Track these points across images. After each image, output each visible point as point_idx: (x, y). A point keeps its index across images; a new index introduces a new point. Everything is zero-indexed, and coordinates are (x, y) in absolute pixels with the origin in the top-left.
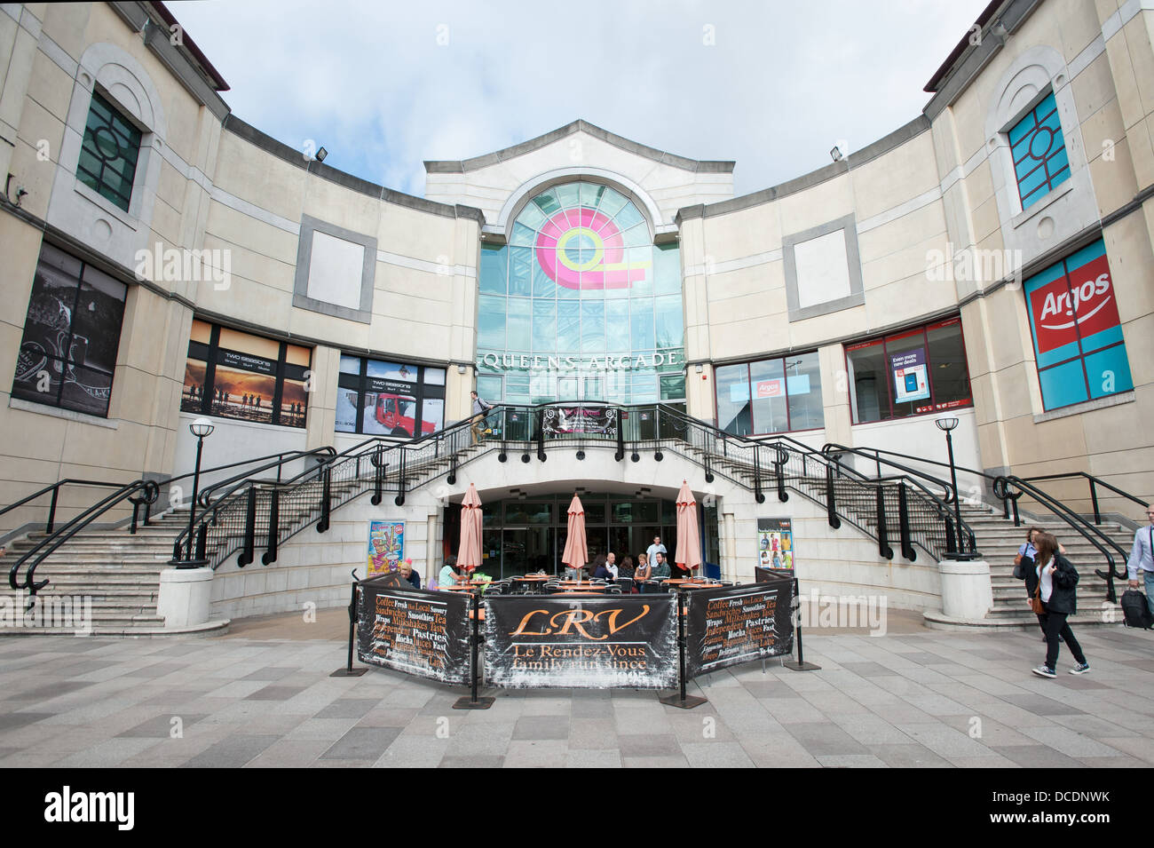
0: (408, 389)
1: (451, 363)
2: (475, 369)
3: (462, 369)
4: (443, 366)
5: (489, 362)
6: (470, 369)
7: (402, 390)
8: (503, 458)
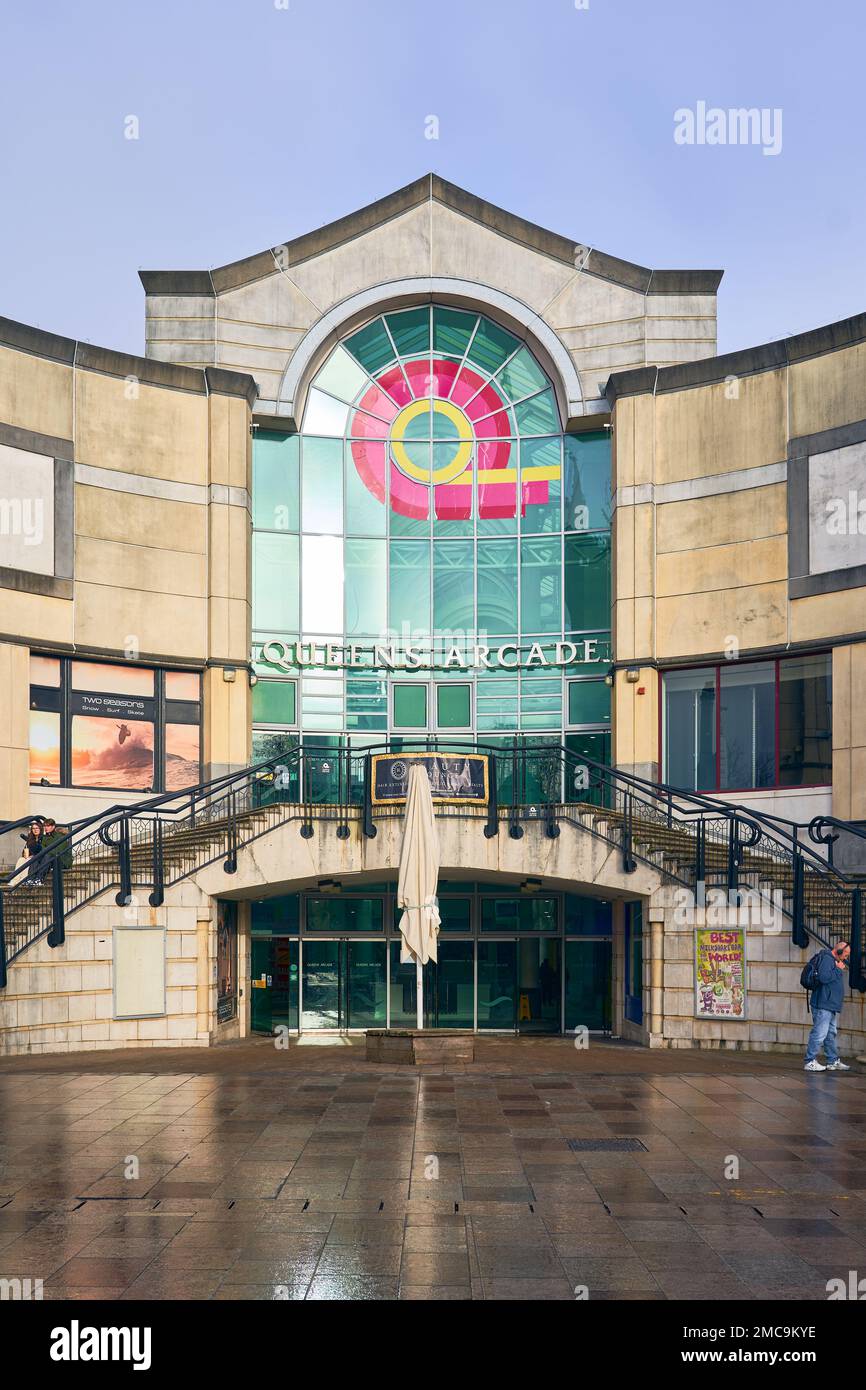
0: (141, 710)
1: (211, 663)
2: (250, 671)
3: (229, 674)
4: (198, 668)
5: (273, 655)
6: (241, 674)
7: (131, 712)
8: (307, 832)
